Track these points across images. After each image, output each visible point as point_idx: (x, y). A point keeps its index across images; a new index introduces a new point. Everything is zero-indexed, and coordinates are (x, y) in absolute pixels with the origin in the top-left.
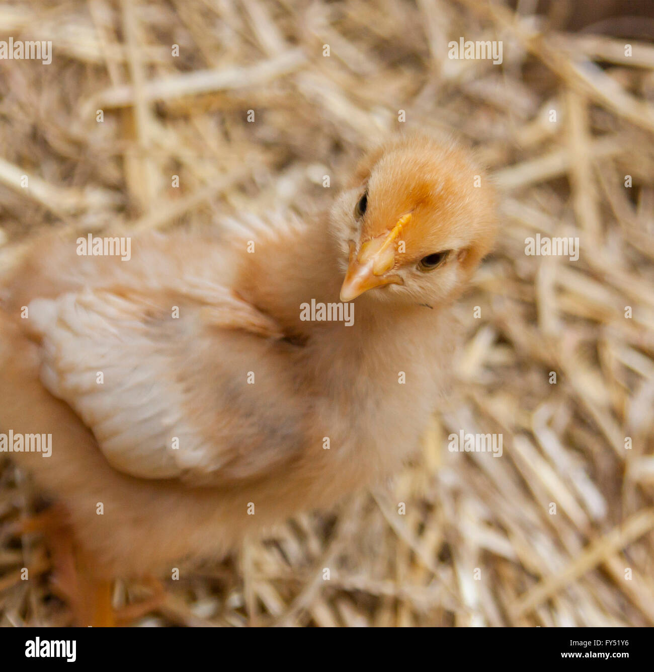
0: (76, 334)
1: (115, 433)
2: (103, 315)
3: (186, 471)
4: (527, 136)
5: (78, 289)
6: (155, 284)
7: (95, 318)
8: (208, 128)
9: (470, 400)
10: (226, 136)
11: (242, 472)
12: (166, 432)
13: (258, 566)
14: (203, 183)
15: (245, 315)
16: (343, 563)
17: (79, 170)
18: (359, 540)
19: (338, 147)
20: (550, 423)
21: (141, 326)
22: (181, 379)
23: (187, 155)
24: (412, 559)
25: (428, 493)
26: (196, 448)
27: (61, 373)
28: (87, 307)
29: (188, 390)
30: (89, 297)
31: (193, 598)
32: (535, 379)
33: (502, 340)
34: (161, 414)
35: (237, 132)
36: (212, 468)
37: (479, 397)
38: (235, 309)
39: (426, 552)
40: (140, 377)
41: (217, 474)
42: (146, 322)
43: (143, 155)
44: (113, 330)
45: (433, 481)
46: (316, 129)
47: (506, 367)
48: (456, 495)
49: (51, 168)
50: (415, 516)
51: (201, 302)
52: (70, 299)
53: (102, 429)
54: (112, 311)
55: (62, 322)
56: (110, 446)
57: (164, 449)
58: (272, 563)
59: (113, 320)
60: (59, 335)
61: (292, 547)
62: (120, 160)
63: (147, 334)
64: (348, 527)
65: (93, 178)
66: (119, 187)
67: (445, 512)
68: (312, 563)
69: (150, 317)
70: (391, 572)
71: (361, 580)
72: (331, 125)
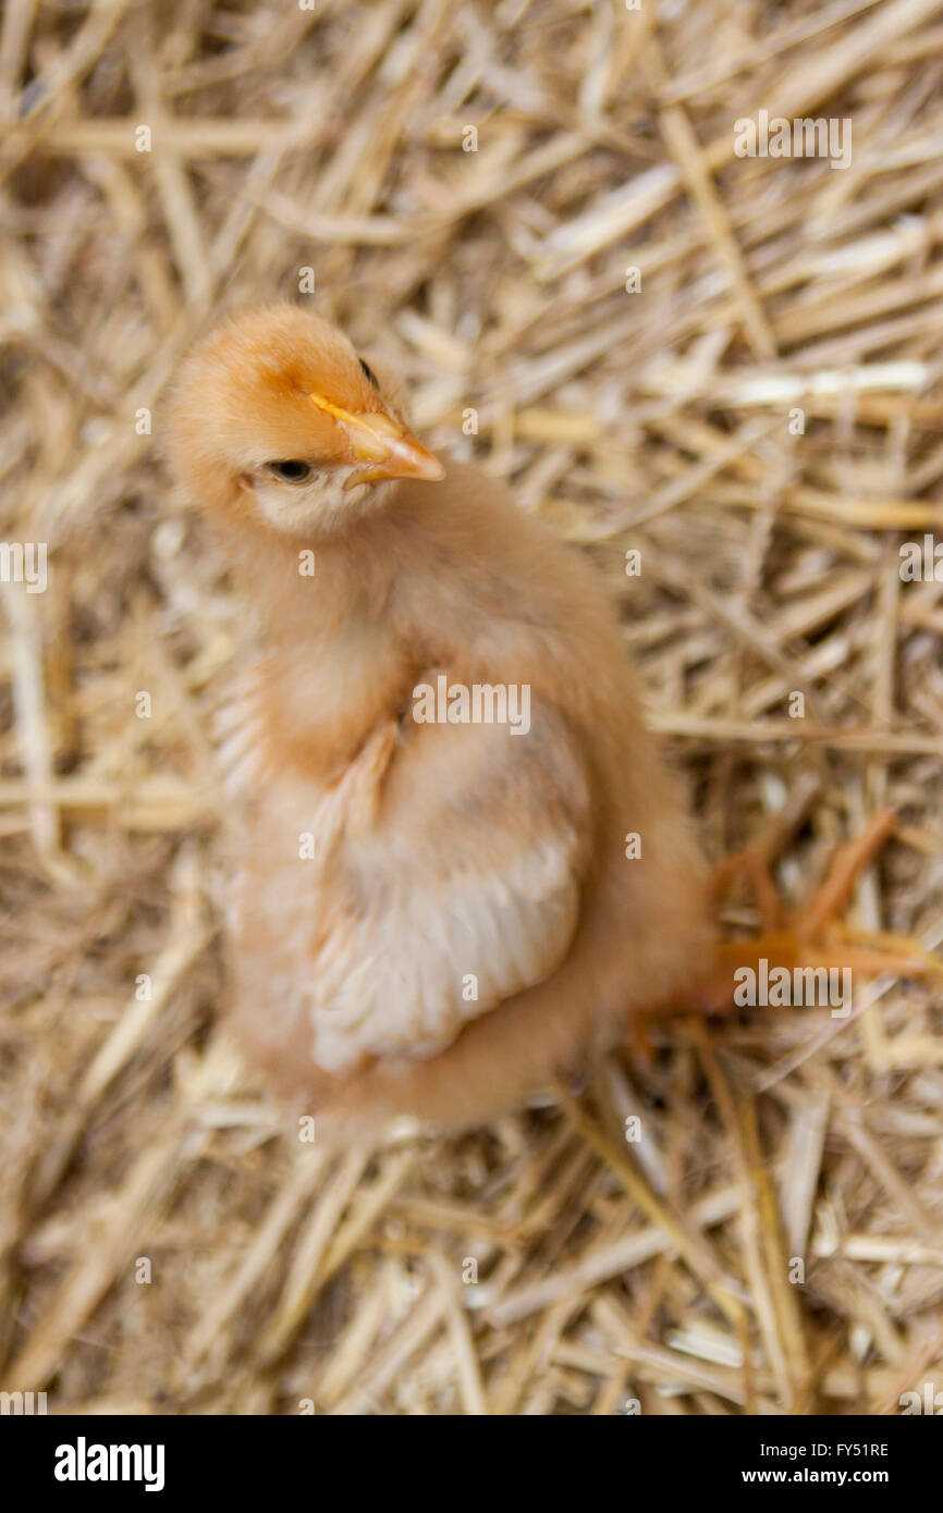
0: (371, 1009)
1: (513, 968)
2: (346, 974)
3: (573, 871)
4: (127, 211)
5: (307, 1003)
6: (310, 899)
7: (351, 985)
8: (97, 693)
9: (501, 358)
10: (111, 667)
11: (581, 797)
12: (519, 901)
13: (716, 710)
14: (171, 718)
15: (361, 776)
16: (722, 584)
17: (147, 898)
18: (693, 557)
19: (130, 505)
20: (539, 235)
21: (365, 925)
22: (445, 875)
23: (132, 735)
24: (728, 474)
25: (631, 437)
26: (543, 859)
27: (423, 1035)
28: (332, 994)
29: (462, 867)
30: (319, 989)
31: (757, 806)
32: (475, 254)
33: (418, 299)
34: (493, 905)
35: (103, 651)
36: (572, 837)
37: (499, 340)
38: (352, 792)
39: (717, 450)
40: (438, 930)
41: (580, 830)
42: (361, 916)
43: (129, 801)
44: (368, 962)
45: (612, 431)
46: (104, 531)
47: (460, 290)
48: (636, 397)
49: (142, 939)
50: (666, 463)
51: (340, 836)
52: (321, 1016)
53: (505, 984)
54: (342, 961)
55: (353, 1028)
56: (529, 973)
57: (541, 905)
58: (717, 686)
59: (355, 961)
60: (369, 1034)
61: (695, 648)
62: (134, 836)
63: (379, 917)
64: (674, 572)
65: (158, 880)
66: (174, 843)
67: (661, 415)
68: (716, 625)
69: (356, 909)
70: (744, 512)
71: (748, 560)
72: (98, 512)
